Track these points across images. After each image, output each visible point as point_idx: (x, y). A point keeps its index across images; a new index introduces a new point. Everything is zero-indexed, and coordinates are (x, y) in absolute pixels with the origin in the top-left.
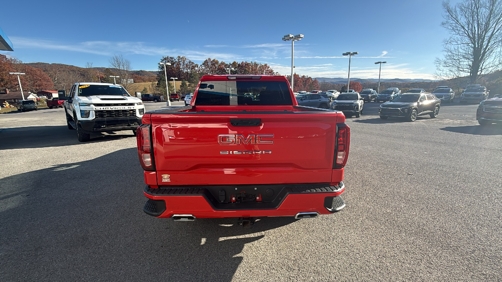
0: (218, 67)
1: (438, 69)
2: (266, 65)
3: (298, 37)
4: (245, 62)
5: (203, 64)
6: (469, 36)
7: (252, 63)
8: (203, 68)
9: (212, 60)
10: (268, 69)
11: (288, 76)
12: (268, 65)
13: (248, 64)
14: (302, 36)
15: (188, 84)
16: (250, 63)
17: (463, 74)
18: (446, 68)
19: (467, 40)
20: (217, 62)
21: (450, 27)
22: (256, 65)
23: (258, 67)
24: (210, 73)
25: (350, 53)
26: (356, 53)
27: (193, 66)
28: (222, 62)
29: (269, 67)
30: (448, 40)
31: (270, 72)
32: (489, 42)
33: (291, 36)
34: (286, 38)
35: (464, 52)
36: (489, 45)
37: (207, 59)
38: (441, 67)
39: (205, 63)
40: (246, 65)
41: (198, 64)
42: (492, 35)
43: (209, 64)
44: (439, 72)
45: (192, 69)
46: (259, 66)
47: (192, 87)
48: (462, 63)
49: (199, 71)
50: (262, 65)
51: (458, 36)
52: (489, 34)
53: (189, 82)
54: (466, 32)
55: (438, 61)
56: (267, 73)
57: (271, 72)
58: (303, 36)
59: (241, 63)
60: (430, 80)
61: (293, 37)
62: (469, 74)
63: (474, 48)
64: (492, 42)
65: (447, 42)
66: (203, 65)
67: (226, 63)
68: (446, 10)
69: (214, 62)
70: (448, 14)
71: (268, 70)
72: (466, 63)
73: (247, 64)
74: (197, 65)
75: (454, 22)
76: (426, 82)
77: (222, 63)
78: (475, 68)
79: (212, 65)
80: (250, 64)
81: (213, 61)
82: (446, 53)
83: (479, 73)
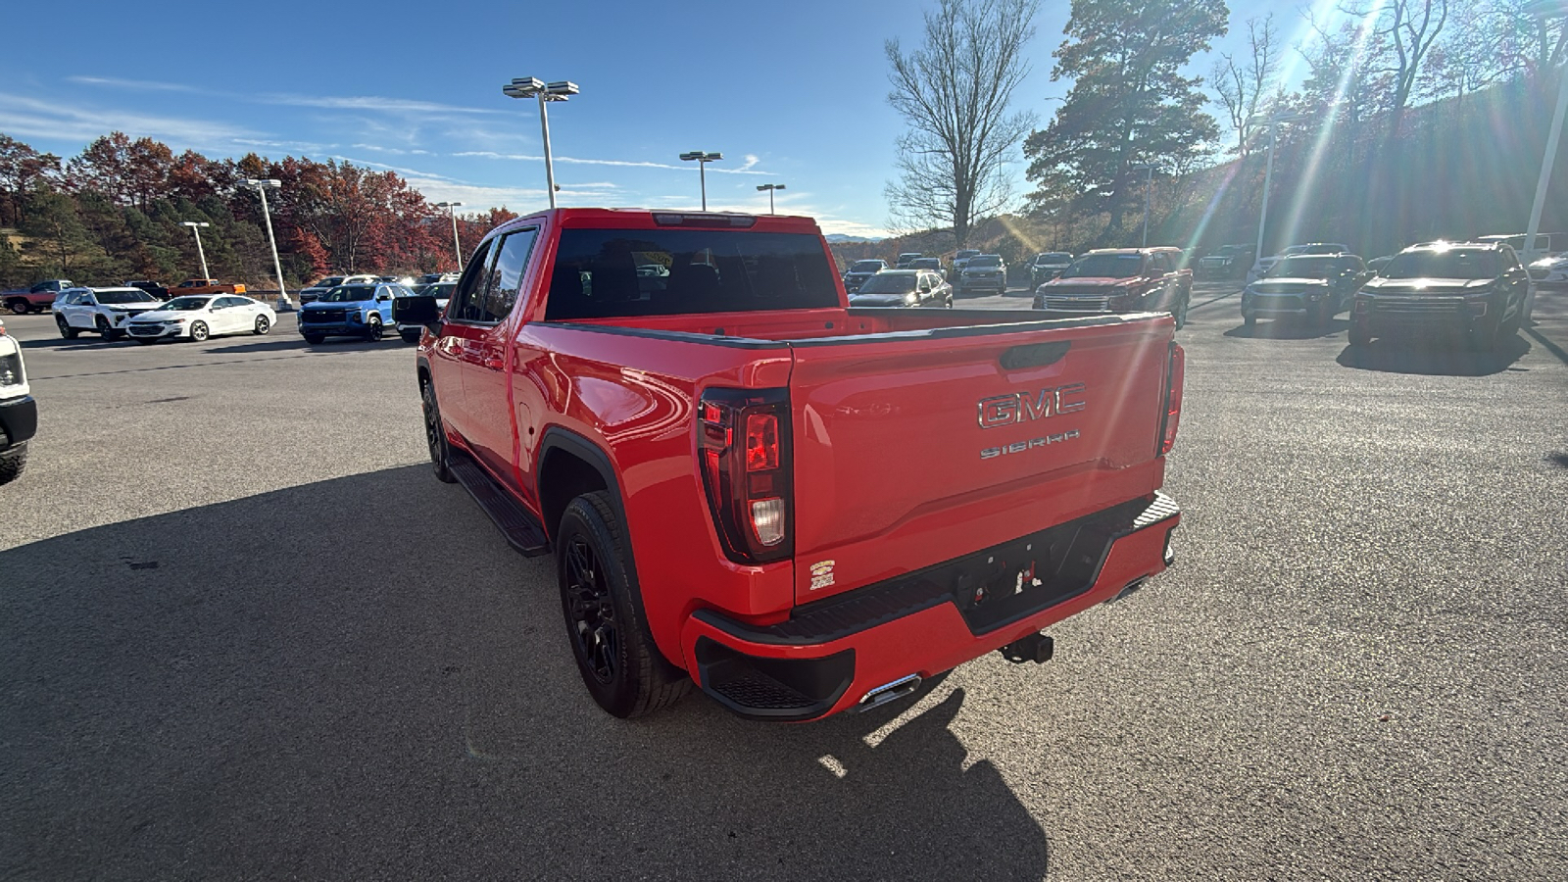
0: (170, 172)
1: (892, 210)
2: (390, 176)
3: (560, 89)
4: (301, 159)
5: (89, 156)
6: (944, 135)
7: (332, 164)
8: (92, 172)
9: (133, 141)
10: (401, 188)
11: (479, 216)
12: (399, 178)
13: (315, 167)
14: (573, 87)
15: (21, 240)
16: (325, 163)
17: (941, 224)
18: (910, 207)
19: (940, 143)
20: (162, 153)
21: (905, 109)
22: (349, 172)
23: (360, 181)
24: (131, 195)
25: (701, 154)
26: (717, 156)
27: (26, 163)
28: (189, 152)
29: (404, 184)
30: (905, 138)
31: (411, 202)
32: (979, 151)
33: (537, 83)
34: (519, 89)
35: (940, 172)
36: (981, 157)
37: (107, 137)
38: (899, 208)
39: (101, 152)
40: (305, 170)
41: (54, 155)
42: (984, 135)
43: (119, 158)
44: (896, 219)
45: (23, 174)
46: (362, 179)
47: (44, 253)
48: (936, 198)
49: (69, 183)
50: (378, 173)
51: (923, 131)
52: (978, 132)
53: (22, 230)
54: (937, 124)
55: (890, 190)
56: (401, 203)
57: (416, 201)
58: (577, 87)
59: (281, 164)
60: (863, 238)
61: (542, 88)
62: (952, 225)
63: (955, 162)
64: (985, 153)
65: (905, 144)
66: (84, 161)
67: (210, 159)
68: (894, 63)
69: (148, 154)
70: (899, 74)
71: (403, 194)
72: (944, 199)
73: (311, 170)
74: (50, 156)
75: (912, 96)
76: (855, 244)
77: (191, 159)
78: (961, 209)
79: (134, 161)
80: (324, 167)
81: (138, 144)
82: (904, 172)
83: (969, 222)
